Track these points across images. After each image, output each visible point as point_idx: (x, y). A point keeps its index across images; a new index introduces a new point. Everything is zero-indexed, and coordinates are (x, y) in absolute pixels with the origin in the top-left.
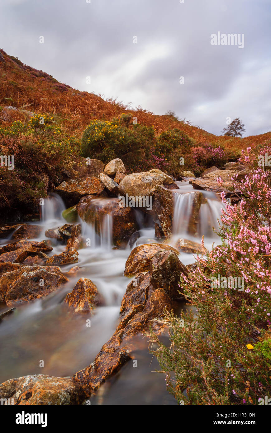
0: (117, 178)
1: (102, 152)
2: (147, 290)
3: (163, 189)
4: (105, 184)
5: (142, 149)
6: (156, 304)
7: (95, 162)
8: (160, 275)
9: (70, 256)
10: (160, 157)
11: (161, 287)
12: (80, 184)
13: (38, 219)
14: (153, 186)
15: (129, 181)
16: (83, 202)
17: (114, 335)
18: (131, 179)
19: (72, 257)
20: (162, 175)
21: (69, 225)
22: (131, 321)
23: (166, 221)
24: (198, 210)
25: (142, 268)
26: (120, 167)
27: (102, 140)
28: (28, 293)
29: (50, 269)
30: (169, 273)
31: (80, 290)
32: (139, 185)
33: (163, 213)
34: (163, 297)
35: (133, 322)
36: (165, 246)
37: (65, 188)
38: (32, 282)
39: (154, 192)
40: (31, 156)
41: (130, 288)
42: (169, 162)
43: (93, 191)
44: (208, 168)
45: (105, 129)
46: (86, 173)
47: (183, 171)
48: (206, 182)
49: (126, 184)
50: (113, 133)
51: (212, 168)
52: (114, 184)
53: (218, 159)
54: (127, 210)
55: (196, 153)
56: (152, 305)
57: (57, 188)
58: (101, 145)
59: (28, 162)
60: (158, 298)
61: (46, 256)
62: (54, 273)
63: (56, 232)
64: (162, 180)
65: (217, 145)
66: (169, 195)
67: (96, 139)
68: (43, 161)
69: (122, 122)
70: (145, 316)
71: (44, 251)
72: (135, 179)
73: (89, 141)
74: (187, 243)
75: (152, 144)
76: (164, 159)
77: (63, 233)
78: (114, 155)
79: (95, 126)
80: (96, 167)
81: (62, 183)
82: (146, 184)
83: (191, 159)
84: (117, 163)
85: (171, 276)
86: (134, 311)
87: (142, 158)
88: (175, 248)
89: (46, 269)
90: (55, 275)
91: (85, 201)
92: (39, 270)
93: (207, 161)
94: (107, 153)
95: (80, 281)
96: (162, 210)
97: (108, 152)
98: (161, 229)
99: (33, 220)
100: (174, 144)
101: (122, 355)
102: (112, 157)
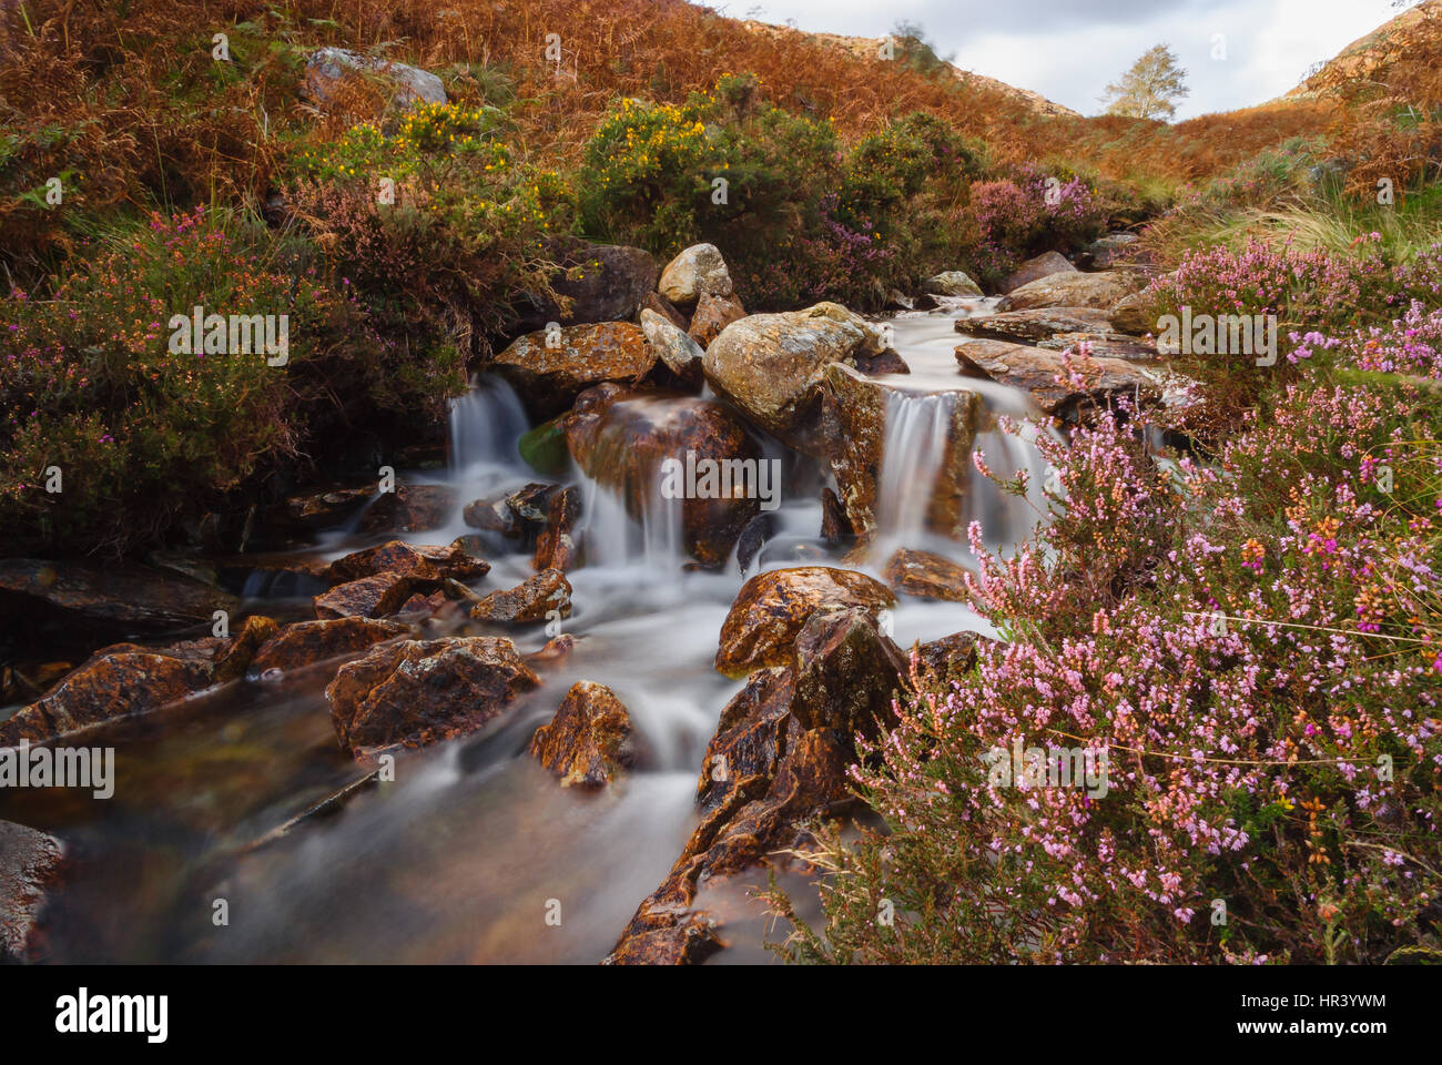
0: (702, 320)
1: (650, 221)
2: (784, 724)
3: (850, 378)
4: (660, 348)
5: (792, 204)
6: (806, 778)
7: (625, 258)
8: (822, 689)
9: (547, 597)
10: (856, 228)
11: (824, 723)
12: (575, 346)
13: (440, 463)
14: (818, 363)
15: (738, 345)
16: (586, 411)
17: (675, 874)
18: (743, 338)
19: (551, 599)
20: (848, 325)
21: (542, 486)
22: (727, 830)
23: (860, 483)
24: (966, 454)
25: (771, 647)
26: (712, 274)
27: (650, 176)
28: (417, 724)
29: (483, 648)
30: (849, 684)
31: (575, 721)
32: (771, 359)
33: (849, 458)
34: (830, 755)
35: (734, 833)
36: (850, 575)
37: (526, 359)
38: (428, 692)
39: (821, 383)
40: (413, 252)
41: (730, 720)
42: (886, 248)
43: (620, 370)
44: (1030, 256)
45: (659, 138)
46: (597, 297)
47: (940, 272)
48: (1001, 350)
49: (726, 356)
50: (687, 154)
51: (1045, 258)
52: (690, 348)
53: (1068, 224)
54: (731, 443)
55: (987, 202)
56: (793, 781)
57: (499, 359)
58: (648, 195)
59: (401, 274)
60: (814, 760)
61: (472, 594)
62: (497, 662)
63: (499, 508)
64: (848, 343)
65: (1066, 172)
66: (870, 398)
67: (629, 173)
68: (452, 267)
69: (722, 106)
70: (769, 815)
71: (461, 576)
72: (757, 338)
73: (604, 180)
74: (923, 564)
75: (829, 181)
76: (872, 237)
77: (523, 513)
78: (692, 231)
79: (626, 125)
80: (631, 275)
81: (517, 343)
82: (796, 356)
83: (969, 227)
84: (703, 259)
85: (855, 692)
86: (737, 797)
87: (792, 237)
88: (882, 581)
89: (470, 648)
90: (497, 667)
91: (592, 407)
92: (449, 651)
93: (1026, 233)
94: (667, 225)
95: (575, 692)
96: (846, 447)
97: (669, 220)
98: (842, 508)
99: (423, 464)
100: (906, 178)
101: (694, 938)
102: (683, 238)
